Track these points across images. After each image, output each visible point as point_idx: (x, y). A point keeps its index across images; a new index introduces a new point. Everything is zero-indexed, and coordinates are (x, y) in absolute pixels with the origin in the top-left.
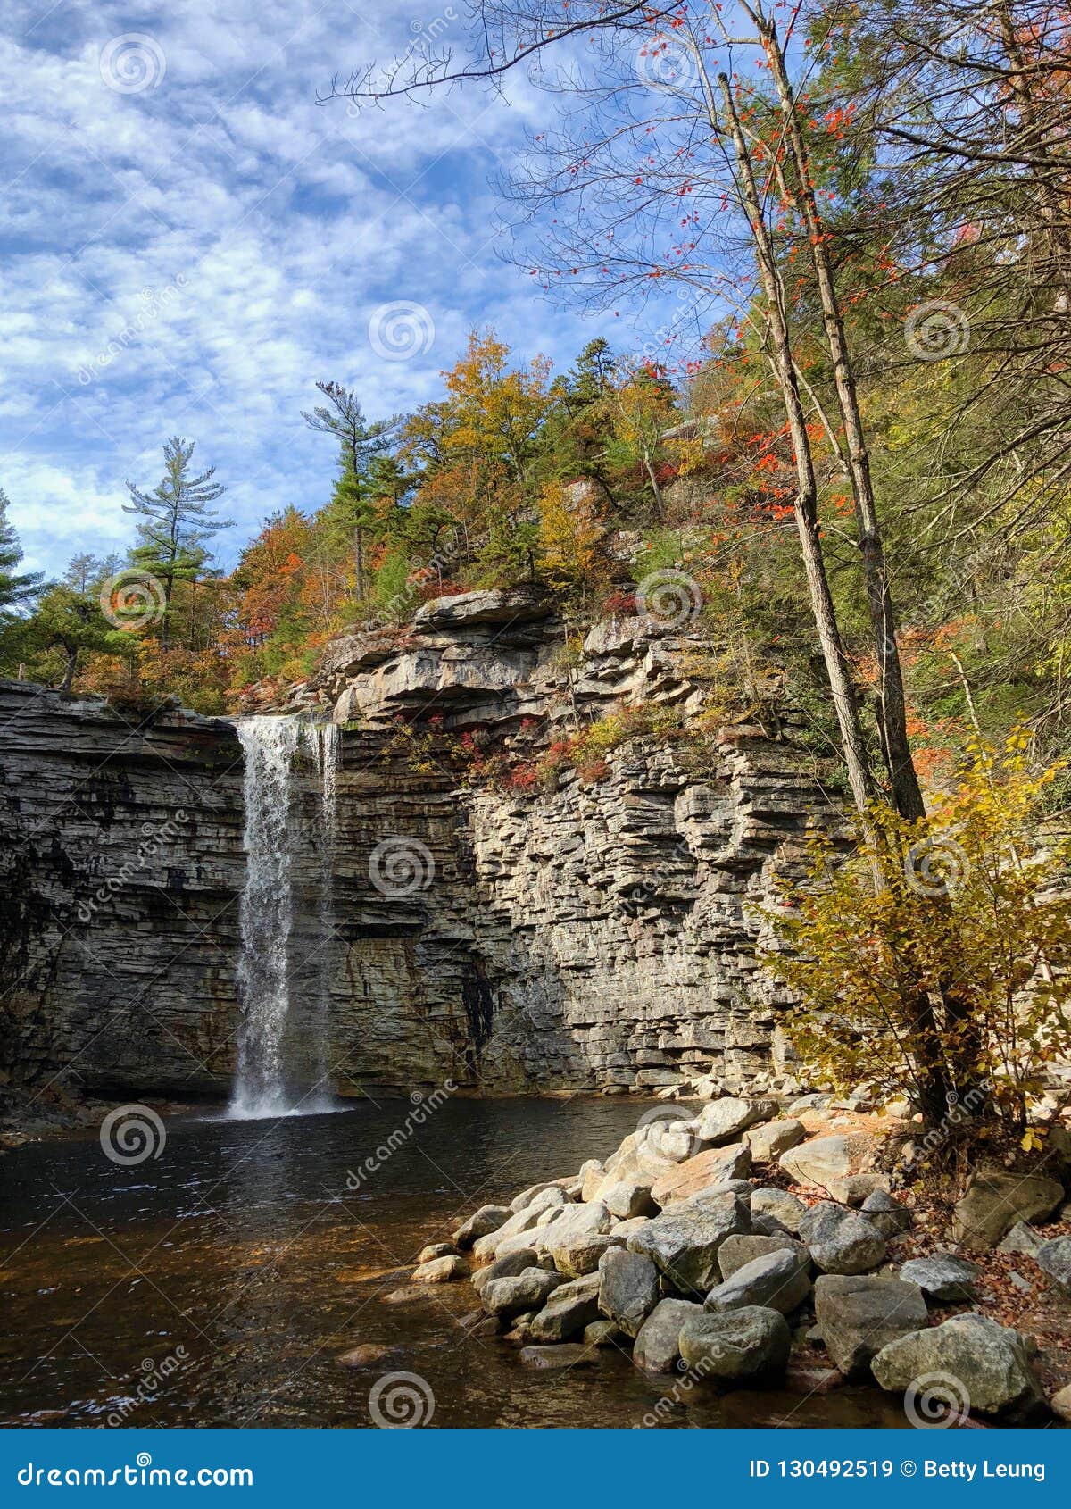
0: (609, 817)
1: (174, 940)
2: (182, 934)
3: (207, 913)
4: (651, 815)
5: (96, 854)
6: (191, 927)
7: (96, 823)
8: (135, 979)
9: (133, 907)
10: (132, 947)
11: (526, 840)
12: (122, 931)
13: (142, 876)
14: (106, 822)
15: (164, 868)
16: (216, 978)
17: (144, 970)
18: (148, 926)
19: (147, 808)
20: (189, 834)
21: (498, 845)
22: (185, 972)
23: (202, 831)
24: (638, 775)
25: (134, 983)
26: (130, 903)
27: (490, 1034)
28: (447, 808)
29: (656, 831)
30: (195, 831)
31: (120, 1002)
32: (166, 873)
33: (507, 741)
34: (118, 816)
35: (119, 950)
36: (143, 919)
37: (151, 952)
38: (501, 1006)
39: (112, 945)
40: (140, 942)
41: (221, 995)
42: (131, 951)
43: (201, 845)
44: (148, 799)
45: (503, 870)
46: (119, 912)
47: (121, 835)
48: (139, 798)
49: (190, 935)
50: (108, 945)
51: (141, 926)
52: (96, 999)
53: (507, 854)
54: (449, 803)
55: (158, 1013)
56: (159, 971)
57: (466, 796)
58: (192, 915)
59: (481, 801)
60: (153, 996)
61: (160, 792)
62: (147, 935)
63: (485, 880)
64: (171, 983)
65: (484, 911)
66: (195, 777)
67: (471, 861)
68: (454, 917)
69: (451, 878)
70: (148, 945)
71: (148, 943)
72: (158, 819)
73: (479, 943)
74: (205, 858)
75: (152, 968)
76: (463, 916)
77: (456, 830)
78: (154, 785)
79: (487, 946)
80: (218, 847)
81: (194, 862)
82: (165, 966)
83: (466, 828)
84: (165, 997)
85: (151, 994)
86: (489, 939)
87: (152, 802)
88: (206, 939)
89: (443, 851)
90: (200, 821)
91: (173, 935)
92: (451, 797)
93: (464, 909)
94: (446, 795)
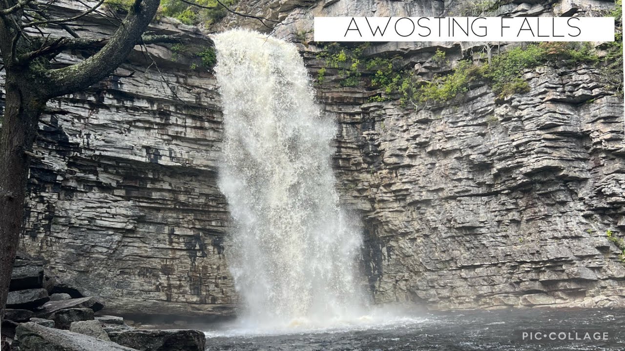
0: (527, 119)
1: (142, 204)
2: (149, 199)
3: (170, 185)
4: (565, 117)
5: (87, 132)
6: (155, 195)
7: (87, 106)
8: (111, 232)
9: (112, 177)
10: (109, 208)
11: (431, 139)
12: (103, 195)
13: (125, 152)
14: (97, 106)
15: (144, 147)
16: (172, 233)
17: (119, 226)
18: (122, 192)
19: (131, 97)
20: (163, 122)
21: (404, 144)
22: (148, 228)
23: (173, 120)
24: (556, 88)
25: (110, 235)
26: (111, 174)
27: (381, 274)
28: (357, 117)
29: (569, 129)
30: (168, 119)
31: (100, 250)
32: (144, 150)
33: (417, 67)
34: (107, 102)
35: (99, 210)
36: (119, 186)
37: (125, 212)
38: (389, 256)
39: (94, 205)
40: (115, 204)
41: (176, 246)
42: (108, 210)
43: (171, 131)
44: (133, 90)
45: (407, 161)
46: (101, 179)
47: (108, 117)
48: (126, 88)
49: (155, 201)
50: (91, 205)
51: (117, 192)
52: (81, 247)
53: (411, 150)
54: (358, 114)
55: (128, 258)
56: (130, 227)
57: (376, 108)
58: (158, 186)
59: (388, 112)
60: (123, 246)
61: (143, 85)
62: (121, 199)
63: (389, 169)
64: (138, 236)
65: (385, 190)
66: (171, 75)
67: (377, 156)
68: (358, 195)
69: (356, 168)
70: (122, 207)
71: (122, 205)
72: (140, 107)
73: (378, 213)
74: (174, 142)
75: (124, 224)
76: (365, 194)
77: (364, 133)
78: (139, 79)
79: (386, 214)
80: (185, 134)
81: (166, 144)
82: (135, 223)
83: (372, 132)
84: (133, 246)
85: (122, 244)
86: (387, 210)
87: (137, 92)
88: (168, 204)
89: (352, 148)
90: (173, 112)
91: (141, 200)
92: (362, 109)
93: (367, 189)
94: (358, 107)
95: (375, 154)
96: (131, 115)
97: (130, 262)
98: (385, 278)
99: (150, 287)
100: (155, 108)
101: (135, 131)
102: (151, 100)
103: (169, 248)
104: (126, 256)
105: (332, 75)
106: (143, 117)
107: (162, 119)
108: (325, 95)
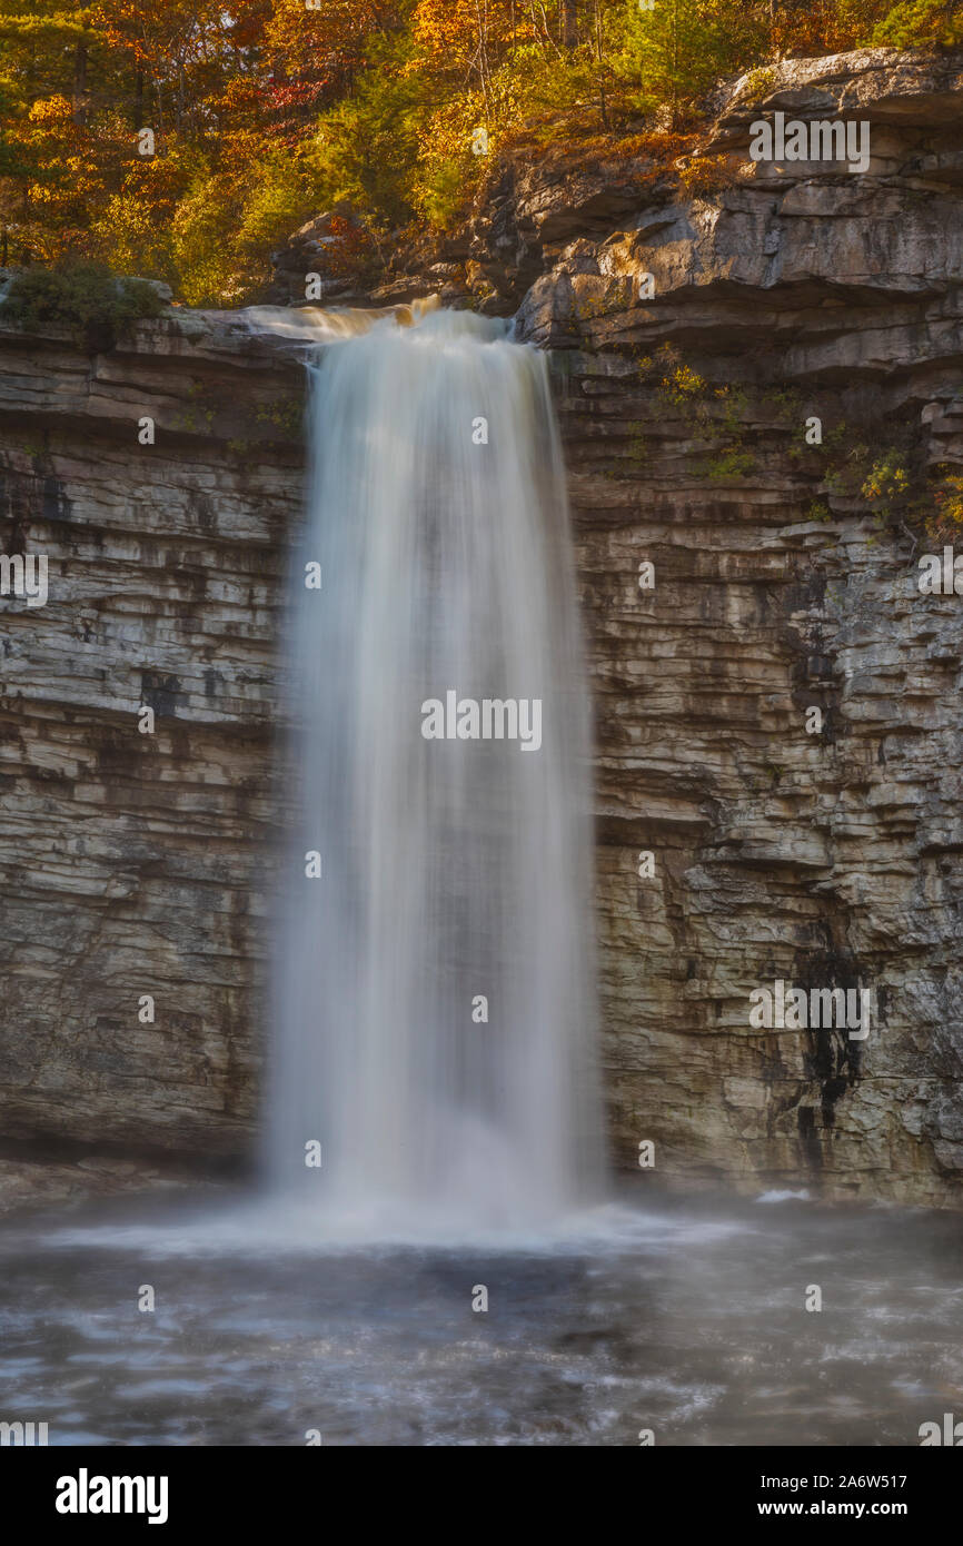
1: (153, 827)
2: (171, 812)
3: (226, 771)
6: (186, 802)
8: (69, 906)
9: (64, 751)
10: (61, 837)
13: (85, 687)
15: (133, 669)
16: (240, 911)
17: (86, 887)
18: (97, 793)
19: (98, 534)
20: (189, 598)
21: (894, 659)
22: (175, 896)
23: (216, 590)
25: (67, 914)
26: (59, 742)
27: (855, 1076)
28: (773, 564)
30: (202, 590)
31: (38, 955)
32: (137, 680)
33: (927, 415)
35: (32, 843)
36: (86, 776)
37: (102, 850)
39: (20, 831)
40: (79, 826)
42: (59, 844)
43: (214, 622)
44: (99, 515)
45: (906, 716)
46: (35, 759)
48: (80, 512)
49: (185, 818)
50: (10, 830)
51: (82, 793)
53: (916, 681)
54: (776, 554)
55: (119, 982)
56: (120, 891)
57: (822, 540)
58: (191, 774)
59: (856, 553)
60: (106, 945)
61: (126, 500)
62: (94, 812)
63: (858, 736)
64: (146, 918)
65: (854, 804)
66: (202, 468)
67: (830, 689)
68: (782, 814)
69: (778, 723)
70: (96, 835)
71: (95, 830)
72: (121, 561)
73: (838, 875)
74: (224, 652)
75: (103, 886)
76: (803, 812)
77: (794, 615)
78: (113, 485)
79: (858, 882)
80: (250, 629)
81: (201, 658)
82: (133, 882)
83: (816, 613)
84: (133, 947)
85: (103, 941)
86: (864, 867)
87: (108, 522)
88: (223, 828)
89: (761, 662)
90: (213, 569)
91: (150, 815)
92: (782, 538)
93: (808, 796)
94: (773, 532)
95: (826, 684)
96: (100, 582)
97: (127, 992)
98: (865, 1092)
99: (176, 1071)
100: (160, 561)
101: (116, 626)
102: (147, 541)
103: (232, 957)
104: (114, 976)
105: (682, 440)
106: (133, 588)
107: (183, 589)
108: (665, 498)
